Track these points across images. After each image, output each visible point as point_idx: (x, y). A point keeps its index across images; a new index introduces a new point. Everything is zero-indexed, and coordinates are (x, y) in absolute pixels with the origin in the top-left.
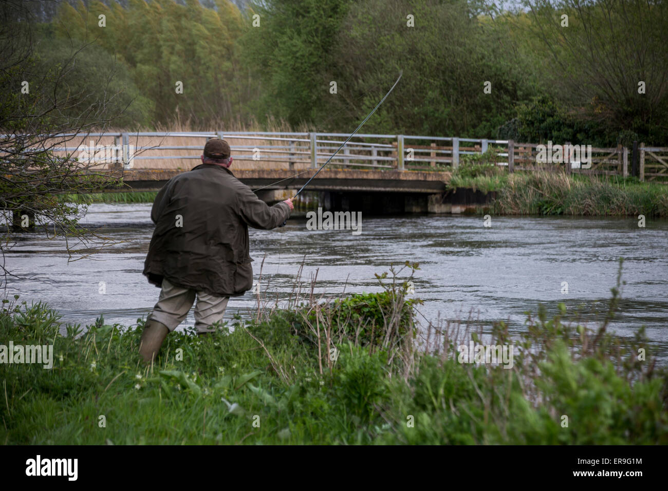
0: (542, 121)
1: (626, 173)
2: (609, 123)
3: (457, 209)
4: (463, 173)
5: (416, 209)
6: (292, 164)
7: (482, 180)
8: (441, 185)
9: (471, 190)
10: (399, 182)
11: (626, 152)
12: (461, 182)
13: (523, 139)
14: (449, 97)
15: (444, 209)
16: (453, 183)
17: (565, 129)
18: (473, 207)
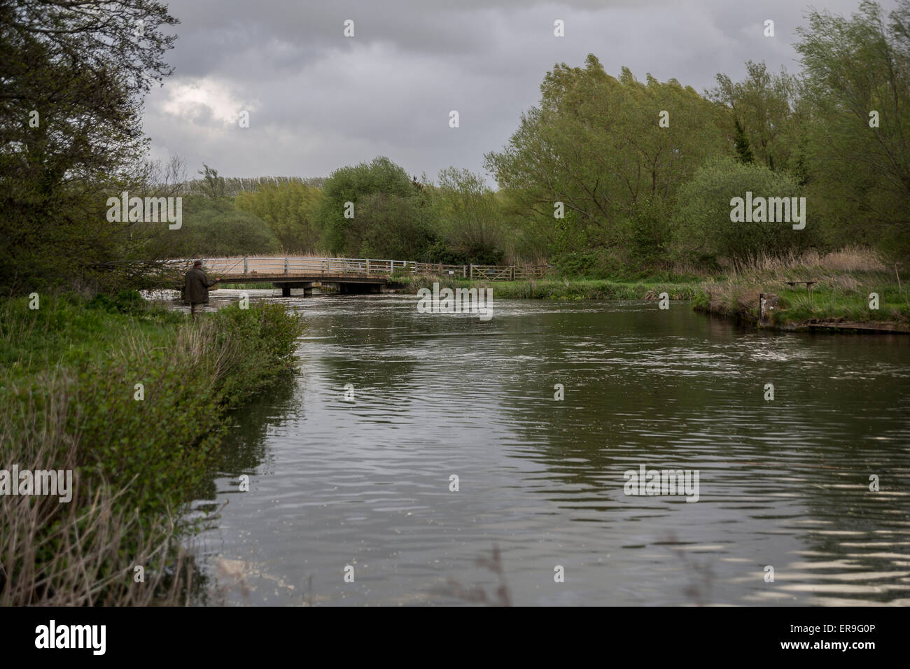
0: (440, 253)
1: (465, 276)
2: (467, 254)
3: (392, 291)
4: (395, 275)
5: (375, 291)
6: (323, 271)
7: (402, 278)
8: (385, 280)
9: (397, 283)
10: (367, 279)
11: (465, 267)
12: (393, 279)
13: (432, 261)
14: (403, 241)
15: (387, 291)
16: (390, 279)
17: (449, 257)
18: (398, 290)
